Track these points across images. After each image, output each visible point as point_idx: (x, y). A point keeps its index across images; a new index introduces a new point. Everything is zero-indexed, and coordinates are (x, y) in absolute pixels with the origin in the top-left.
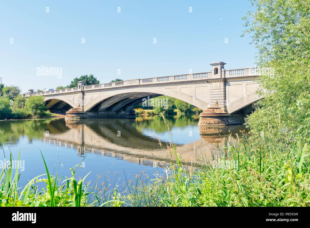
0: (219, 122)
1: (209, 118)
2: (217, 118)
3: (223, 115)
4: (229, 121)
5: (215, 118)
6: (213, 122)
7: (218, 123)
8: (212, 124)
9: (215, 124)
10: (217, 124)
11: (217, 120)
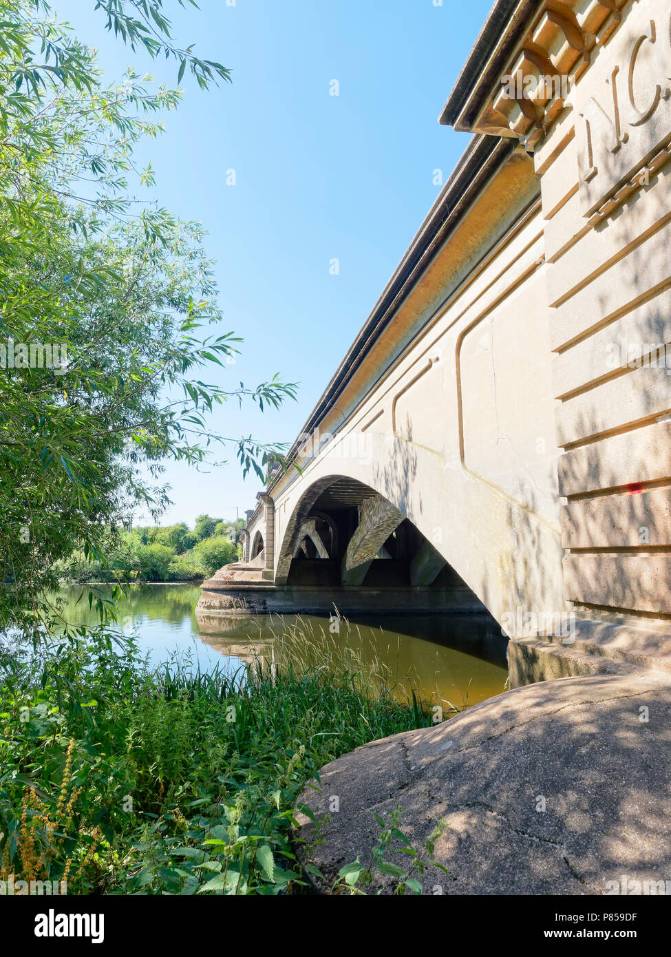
0: (234, 603)
1: (212, 594)
2: (231, 593)
3: (250, 586)
4: (268, 603)
5: (227, 593)
6: (217, 604)
7: (228, 605)
8: (214, 608)
9: (221, 607)
10: (225, 608)
11: (227, 598)
